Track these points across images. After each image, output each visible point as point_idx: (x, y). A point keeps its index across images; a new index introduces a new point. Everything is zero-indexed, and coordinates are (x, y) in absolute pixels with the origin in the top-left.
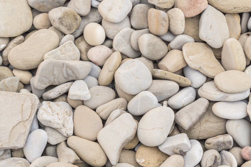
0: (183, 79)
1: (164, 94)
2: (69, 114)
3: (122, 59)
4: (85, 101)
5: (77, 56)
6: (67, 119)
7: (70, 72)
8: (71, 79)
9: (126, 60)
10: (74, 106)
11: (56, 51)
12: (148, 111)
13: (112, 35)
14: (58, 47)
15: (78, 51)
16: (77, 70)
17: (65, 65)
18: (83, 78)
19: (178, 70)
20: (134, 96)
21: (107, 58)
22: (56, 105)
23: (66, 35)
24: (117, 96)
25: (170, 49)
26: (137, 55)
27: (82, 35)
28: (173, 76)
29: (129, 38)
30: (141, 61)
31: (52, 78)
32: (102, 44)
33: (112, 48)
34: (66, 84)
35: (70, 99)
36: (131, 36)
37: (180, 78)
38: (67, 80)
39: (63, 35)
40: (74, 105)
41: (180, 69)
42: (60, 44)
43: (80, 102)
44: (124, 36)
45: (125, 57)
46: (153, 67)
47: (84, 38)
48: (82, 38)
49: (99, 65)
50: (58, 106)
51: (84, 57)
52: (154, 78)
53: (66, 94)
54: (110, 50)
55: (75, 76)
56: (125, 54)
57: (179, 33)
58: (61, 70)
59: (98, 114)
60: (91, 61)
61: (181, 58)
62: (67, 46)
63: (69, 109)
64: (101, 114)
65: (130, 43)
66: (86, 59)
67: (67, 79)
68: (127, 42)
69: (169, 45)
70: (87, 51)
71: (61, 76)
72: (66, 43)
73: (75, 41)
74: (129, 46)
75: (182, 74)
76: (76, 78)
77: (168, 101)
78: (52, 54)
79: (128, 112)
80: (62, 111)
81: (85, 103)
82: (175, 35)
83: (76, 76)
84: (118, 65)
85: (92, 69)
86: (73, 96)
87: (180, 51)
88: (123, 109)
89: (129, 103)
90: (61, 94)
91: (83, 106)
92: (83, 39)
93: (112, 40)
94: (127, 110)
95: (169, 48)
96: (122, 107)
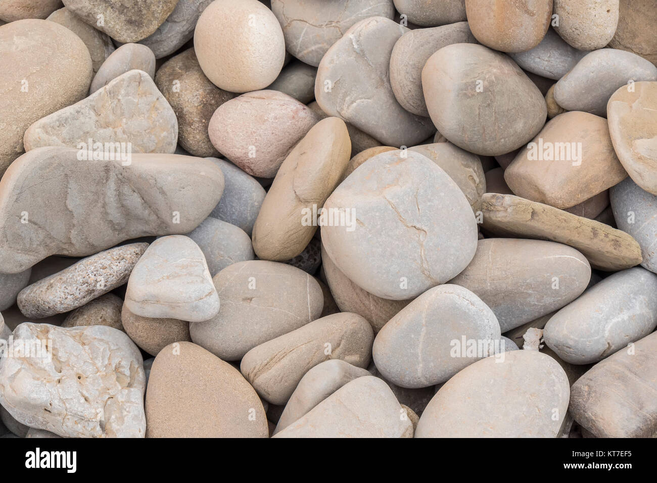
0: (606, 236)
1: (528, 300)
2: (128, 380)
3: (355, 151)
4: (196, 324)
5: (165, 134)
6: (120, 398)
7: (134, 201)
8: (137, 230)
9: (372, 155)
10: (149, 346)
11: (78, 112)
12: (459, 370)
13: (313, 48)
14: (88, 93)
15: (172, 111)
16: (163, 193)
17: (112, 174)
18: (187, 228)
19: (586, 196)
20: (402, 304)
21: (293, 145)
22: (74, 337)
23: (122, 44)
24: (330, 306)
25: (554, 109)
26: (417, 134)
27: (187, 45)
28: (564, 224)
29: (382, 59)
30: (434, 160)
31: (58, 228)
32: (270, 87)
33: (313, 104)
34: (116, 251)
35: (132, 314)
36: (391, 52)
37: (595, 232)
38: (123, 237)
39: (106, 44)
40: (149, 342)
41: (595, 196)
42: (94, 86)
43: (175, 329)
44: (361, 54)
45: (366, 141)
46: (483, 186)
47: (196, 60)
48: (187, 58)
49: (258, 175)
50: (84, 344)
51: (194, 138)
52: (487, 231)
53: (118, 292)
54: (304, 114)
55: (154, 217)
56: (365, 129)
57: (594, 44)
58: (96, 193)
59: (247, 378)
60: (222, 157)
61: (599, 148)
62: (123, 92)
63: (127, 358)
64: (260, 381)
65: (386, 84)
66: (203, 147)
67: (120, 230)
68: (373, 76)
69: (550, 91)
70: (207, 112)
71: (95, 219)
72: (119, 78)
73: (160, 72)
74: (382, 96)
75: (605, 216)
76: (159, 226)
77: (543, 328)
78: (62, 123)
79: (377, 374)
80: (99, 364)
81: (194, 333)
82: (577, 52)
83: (158, 218)
84: (335, 176)
85: (228, 191)
86: (145, 301)
87: (598, 120)
88: (356, 358)
89: (382, 334)
90: (96, 294)
91: (188, 344)
92: (193, 64)
93: (313, 69)
94: (370, 365)
95: (553, 106)
96: (348, 351)
